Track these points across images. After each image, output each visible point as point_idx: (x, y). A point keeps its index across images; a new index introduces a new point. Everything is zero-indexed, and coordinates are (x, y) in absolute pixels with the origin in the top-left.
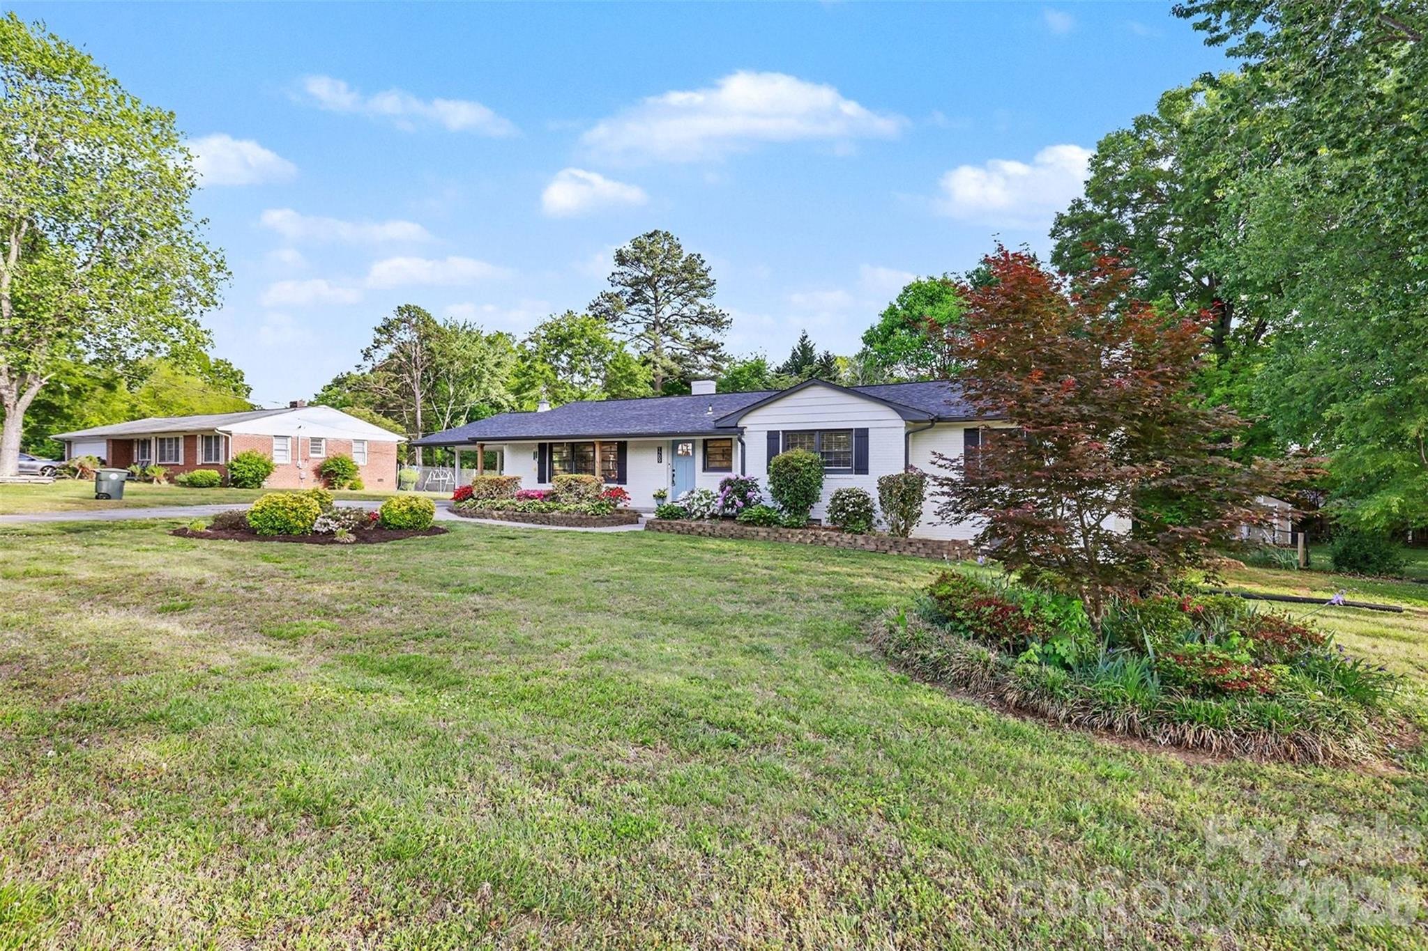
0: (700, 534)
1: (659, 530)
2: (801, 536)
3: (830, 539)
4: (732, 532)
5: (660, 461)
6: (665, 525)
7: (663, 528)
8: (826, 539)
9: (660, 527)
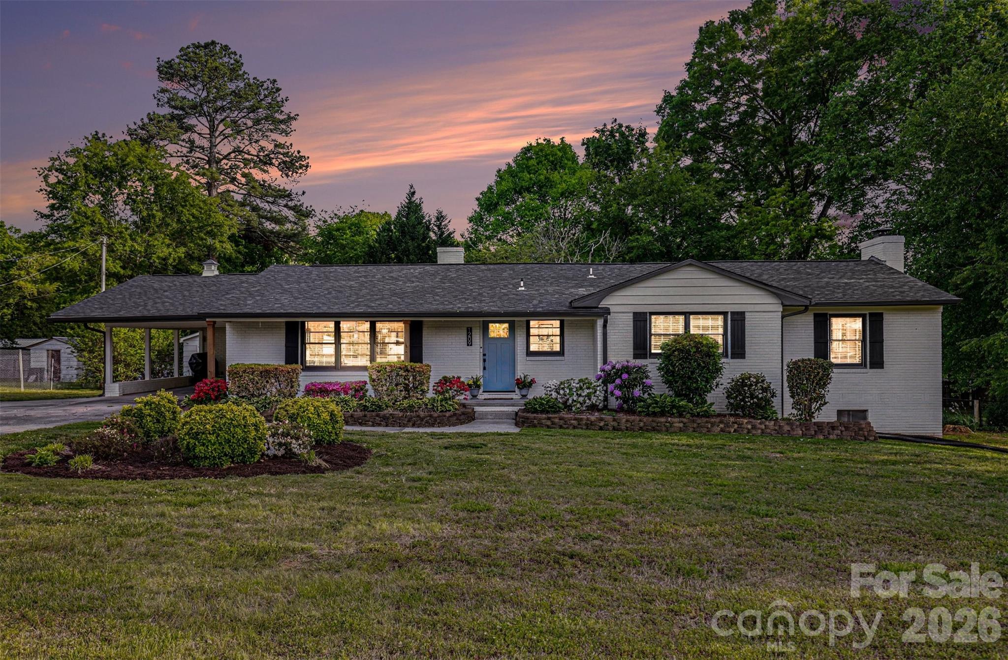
0: (601, 428)
1: (548, 427)
2: (722, 426)
3: (754, 427)
4: (642, 424)
5: (470, 343)
6: (557, 420)
7: (553, 423)
8: (750, 427)
9: (549, 423)
